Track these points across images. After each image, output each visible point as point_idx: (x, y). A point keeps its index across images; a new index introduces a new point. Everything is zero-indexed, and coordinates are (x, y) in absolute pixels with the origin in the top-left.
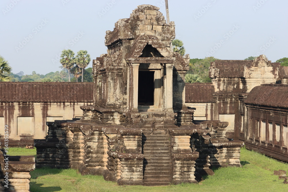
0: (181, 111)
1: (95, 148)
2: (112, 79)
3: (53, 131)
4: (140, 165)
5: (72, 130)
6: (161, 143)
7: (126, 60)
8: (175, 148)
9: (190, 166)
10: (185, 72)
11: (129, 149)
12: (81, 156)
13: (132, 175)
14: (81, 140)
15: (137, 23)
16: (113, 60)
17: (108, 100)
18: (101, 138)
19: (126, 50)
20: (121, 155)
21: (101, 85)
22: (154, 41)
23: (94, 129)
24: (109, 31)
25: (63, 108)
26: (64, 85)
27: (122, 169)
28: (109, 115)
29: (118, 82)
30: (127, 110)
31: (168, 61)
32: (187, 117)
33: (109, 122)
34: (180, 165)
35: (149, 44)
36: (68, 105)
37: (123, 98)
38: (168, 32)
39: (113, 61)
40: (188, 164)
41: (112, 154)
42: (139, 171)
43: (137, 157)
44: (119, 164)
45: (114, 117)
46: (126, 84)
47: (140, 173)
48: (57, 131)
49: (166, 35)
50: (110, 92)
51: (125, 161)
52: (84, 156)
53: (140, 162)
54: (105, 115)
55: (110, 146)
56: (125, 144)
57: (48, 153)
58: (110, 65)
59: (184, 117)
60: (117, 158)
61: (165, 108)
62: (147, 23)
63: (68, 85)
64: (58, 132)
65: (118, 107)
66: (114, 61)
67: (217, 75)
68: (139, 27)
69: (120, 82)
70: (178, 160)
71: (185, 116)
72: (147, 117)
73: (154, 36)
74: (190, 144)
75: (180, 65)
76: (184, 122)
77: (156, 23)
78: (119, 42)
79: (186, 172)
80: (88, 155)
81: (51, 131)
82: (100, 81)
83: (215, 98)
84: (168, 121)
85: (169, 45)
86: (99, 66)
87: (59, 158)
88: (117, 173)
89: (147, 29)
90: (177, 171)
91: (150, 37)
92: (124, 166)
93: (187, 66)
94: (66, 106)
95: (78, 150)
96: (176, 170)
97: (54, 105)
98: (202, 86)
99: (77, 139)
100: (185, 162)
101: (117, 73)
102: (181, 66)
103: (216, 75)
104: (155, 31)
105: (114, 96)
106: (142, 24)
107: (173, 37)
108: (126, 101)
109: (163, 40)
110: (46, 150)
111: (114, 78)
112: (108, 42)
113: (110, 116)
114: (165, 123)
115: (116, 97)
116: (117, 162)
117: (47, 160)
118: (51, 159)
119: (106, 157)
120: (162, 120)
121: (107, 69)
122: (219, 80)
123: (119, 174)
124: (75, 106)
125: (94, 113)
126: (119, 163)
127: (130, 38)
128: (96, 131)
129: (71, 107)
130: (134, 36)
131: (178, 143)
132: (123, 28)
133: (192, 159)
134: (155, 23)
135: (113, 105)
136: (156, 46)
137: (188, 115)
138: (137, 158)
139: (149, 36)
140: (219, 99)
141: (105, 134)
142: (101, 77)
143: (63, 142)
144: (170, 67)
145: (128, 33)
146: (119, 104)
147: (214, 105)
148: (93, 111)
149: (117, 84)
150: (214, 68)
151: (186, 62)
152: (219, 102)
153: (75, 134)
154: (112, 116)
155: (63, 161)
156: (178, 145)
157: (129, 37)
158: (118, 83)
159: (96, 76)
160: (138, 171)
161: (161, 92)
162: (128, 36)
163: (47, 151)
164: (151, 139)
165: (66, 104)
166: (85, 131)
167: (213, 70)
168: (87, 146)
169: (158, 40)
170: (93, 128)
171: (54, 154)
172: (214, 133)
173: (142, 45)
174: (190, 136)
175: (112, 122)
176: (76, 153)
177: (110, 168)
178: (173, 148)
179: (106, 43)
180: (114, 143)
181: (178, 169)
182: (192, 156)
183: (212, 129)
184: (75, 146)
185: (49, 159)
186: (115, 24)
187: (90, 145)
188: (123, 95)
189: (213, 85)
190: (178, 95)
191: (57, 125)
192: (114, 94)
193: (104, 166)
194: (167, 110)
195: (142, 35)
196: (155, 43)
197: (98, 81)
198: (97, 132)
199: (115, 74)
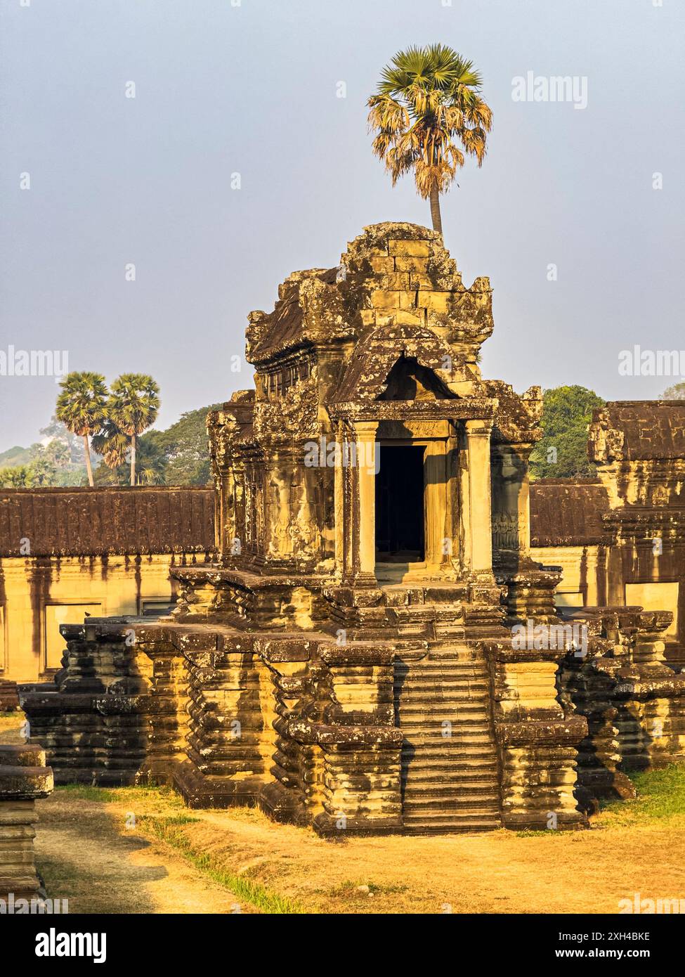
0: (519, 578)
1: (230, 709)
2: (283, 475)
3: (82, 654)
4: (392, 767)
5: (148, 649)
6: (458, 688)
7: (331, 409)
8: (507, 706)
9: (560, 767)
10: (527, 446)
11: (352, 713)
12: (180, 737)
13: (365, 799)
14: (179, 683)
15: (365, 285)
16: (286, 412)
17: (271, 548)
18: (249, 677)
19: (330, 376)
20: (325, 735)
21: (243, 495)
22: (425, 345)
23: (226, 647)
24: (258, 312)
25: (100, 574)
26: (102, 497)
27: (330, 781)
28: (276, 596)
29: (303, 484)
30: (335, 580)
31: (475, 412)
32: (538, 596)
33: (275, 621)
34: (525, 763)
35: (409, 355)
36: (118, 565)
37: (322, 539)
38: (468, 314)
39: (286, 415)
40: (550, 758)
41: (292, 730)
42: (389, 787)
43: (379, 740)
44: (316, 763)
45: (293, 603)
46: (331, 491)
47: (392, 792)
48: (95, 654)
49: (462, 324)
50: (277, 519)
51: (339, 754)
52: (192, 737)
53: (389, 756)
54: (261, 597)
55: (287, 702)
56: (337, 697)
57: (68, 729)
58: (274, 429)
59: (527, 598)
60: (311, 743)
61: (465, 569)
62: (396, 285)
63: (115, 497)
64: (99, 658)
65: (306, 568)
66: (290, 415)
67: (616, 452)
68: (370, 297)
69: (309, 487)
70: (518, 744)
71: (531, 596)
72: (407, 603)
73: (423, 326)
74: (555, 692)
75: (510, 425)
76: (527, 615)
77: (430, 285)
78: (301, 352)
79: (545, 785)
80: (208, 736)
81: (76, 654)
82: (237, 483)
83: (611, 529)
84: (479, 614)
85: (472, 358)
86: (234, 431)
87: (106, 747)
88: (311, 794)
89: (396, 305)
90: (515, 784)
91: (410, 331)
92: (338, 769)
93: (533, 428)
94: (112, 568)
95: (172, 719)
96: (513, 778)
97: (72, 565)
98: (567, 492)
99: (167, 680)
100: (541, 751)
101: (300, 455)
102: (514, 426)
103: (612, 452)
104: (426, 310)
105: (292, 534)
106: (381, 287)
107: (488, 329)
108: (332, 550)
109: (452, 340)
110: (60, 722)
111: (290, 473)
112: (258, 350)
113: (280, 602)
114: (470, 621)
115: (296, 534)
116: (310, 755)
117: (64, 755)
118: (77, 749)
119: (267, 742)
120: (458, 610)
121: (265, 444)
122: (625, 470)
123: (318, 798)
124: (143, 566)
125: (222, 592)
126: (318, 761)
127: (340, 335)
128: (236, 651)
129: (127, 569)
130: (354, 329)
131: (517, 690)
132: (318, 303)
133: (565, 741)
134: (426, 284)
135: (286, 562)
136: (432, 361)
137: (542, 592)
138: (380, 744)
139: (405, 328)
140: (625, 533)
141: (268, 663)
142: (242, 468)
143: (117, 691)
144: (480, 432)
145: (335, 319)
146: (307, 558)
147: (608, 553)
148: (218, 586)
149: (301, 490)
150: (604, 428)
151: (531, 413)
152: (624, 542)
153: (159, 665)
154: (288, 600)
155: (120, 756)
156: (517, 696)
157: (339, 332)
158: (305, 490)
159: (226, 467)
160: (384, 785)
161: (450, 516)
162: (335, 331)
163: (64, 724)
164: (424, 677)
165: (113, 560)
166: (196, 654)
167: (603, 434)
168: (203, 705)
169: (437, 342)
170: (223, 644)
171: (87, 733)
172: (624, 650)
173: (384, 359)
174: (556, 663)
175: (285, 621)
176: (163, 728)
177: (287, 776)
178: (500, 705)
179: (250, 354)
180: (300, 692)
181: (519, 776)
182: (567, 731)
183: (620, 635)
184: (158, 705)
185: (71, 751)
186: (280, 290)
187: (216, 701)
188: (321, 529)
189: (601, 485)
190: (505, 523)
191: (96, 636)
192: (290, 525)
193: (261, 771)
194: (474, 577)
195: (383, 324)
196: (426, 351)
197: (232, 482)
198: (239, 656)
199: (294, 458)
